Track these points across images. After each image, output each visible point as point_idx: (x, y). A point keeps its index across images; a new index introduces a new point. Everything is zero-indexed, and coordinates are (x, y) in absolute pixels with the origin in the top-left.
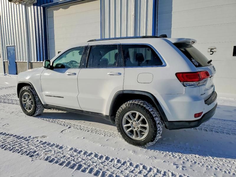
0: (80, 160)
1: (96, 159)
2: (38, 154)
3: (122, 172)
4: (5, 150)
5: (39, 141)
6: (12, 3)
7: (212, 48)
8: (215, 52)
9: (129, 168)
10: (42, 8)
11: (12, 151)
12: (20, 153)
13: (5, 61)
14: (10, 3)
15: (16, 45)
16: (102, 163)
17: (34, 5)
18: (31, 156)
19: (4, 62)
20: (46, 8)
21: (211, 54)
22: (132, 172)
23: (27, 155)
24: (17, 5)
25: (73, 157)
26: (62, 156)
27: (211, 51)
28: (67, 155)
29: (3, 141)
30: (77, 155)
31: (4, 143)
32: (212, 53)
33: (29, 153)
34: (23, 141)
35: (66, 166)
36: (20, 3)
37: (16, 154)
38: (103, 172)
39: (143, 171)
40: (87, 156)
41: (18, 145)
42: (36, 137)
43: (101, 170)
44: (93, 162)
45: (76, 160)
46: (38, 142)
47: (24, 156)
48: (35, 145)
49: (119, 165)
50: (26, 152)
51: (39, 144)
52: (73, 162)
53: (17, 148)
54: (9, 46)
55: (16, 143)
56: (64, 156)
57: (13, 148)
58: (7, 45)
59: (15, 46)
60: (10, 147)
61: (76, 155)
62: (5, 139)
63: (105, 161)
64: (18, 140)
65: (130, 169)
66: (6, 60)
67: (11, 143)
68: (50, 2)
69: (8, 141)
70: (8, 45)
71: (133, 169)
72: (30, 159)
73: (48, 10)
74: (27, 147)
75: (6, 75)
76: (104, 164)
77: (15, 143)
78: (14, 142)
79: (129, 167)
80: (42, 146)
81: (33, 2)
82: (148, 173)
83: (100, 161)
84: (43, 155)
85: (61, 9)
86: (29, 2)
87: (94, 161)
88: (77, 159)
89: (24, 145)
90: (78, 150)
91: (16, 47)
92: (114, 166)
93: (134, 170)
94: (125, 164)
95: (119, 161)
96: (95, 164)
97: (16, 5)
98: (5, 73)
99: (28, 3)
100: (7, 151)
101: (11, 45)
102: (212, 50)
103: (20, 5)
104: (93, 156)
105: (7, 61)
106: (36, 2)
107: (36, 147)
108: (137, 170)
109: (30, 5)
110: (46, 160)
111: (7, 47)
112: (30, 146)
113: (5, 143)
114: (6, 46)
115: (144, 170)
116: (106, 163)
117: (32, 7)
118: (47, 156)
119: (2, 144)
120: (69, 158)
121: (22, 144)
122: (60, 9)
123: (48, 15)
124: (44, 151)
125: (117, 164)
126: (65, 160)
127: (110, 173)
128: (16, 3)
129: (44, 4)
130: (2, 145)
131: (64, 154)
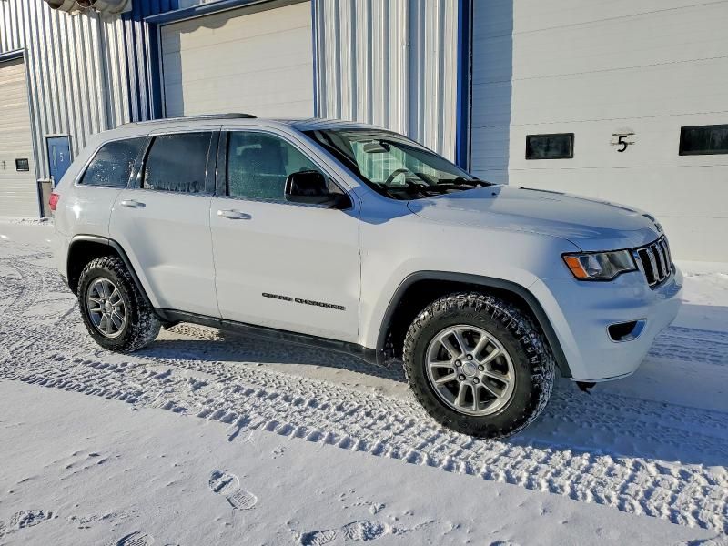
0: (247, 406)
1: (287, 404)
2: (146, 398)
3: (344, 427)
4: (67, 390)
5: (149, 373)
6: (61, 13)
7: (623, 133)
8: (631, 143)
9: (364, 420)
10: (146, 25)
11: (85, 392)
12: (105, 396)
13: (41, 180)
14: (53, 11)
15: (72, 133)
16: (300, 412)
17: (124, 18)
18: (132, 401)
19: (39, 183)
20: (158, 25)
21: (619, 151)
22: (369, 427)
23: (122, 399)
24: (76, 18)
25: (232, 402)
26: (205, 400)
27: (620, 142)
28: (217, 398)
29: (61, 373)
30: (241, 398)
31: (63, 377)
32: (622, 147)
33: (126, 396)
34: (109, 372)
35: (215, 418)
36: (83, 11)
37: (95, 398)
38: (300, 429)
39: (393, 425)
40: (265, 400)
41: (98, 381)
42: (140, 365)
43: (297, 424)
44: (279, 411)
45: (238, 407)
46: (146, 375)
47: (115, 402)
48: (139, 380)
49: (341, 414)
50: (119, 393)
51: (148, 379)
52: (229, 412)
53: (95, 386)
54: (55, 135)
55: (93, 377)
56: (211, 401)
57: (86, 387)
58: (48, 133)
59: (70, 136)
60: (79, 385)
61: (239, 397)
62: (64, 369)
63: (306, 409)
64: (97, 371)
65: (364, 422)
66: (45, 178)
67: (81, 376)
68: (171, 9)
69: (71, 374)
70: (51, 135)
71: (372, 421)
72: (130, 406)
73: (166, 32)
74: (120, 384)
75: (47, 220)
76: (304, 414)
77: (89, 376)
78: (86, 375)
79: (363, 418)
80: (156, 381)
81: (122, 9)
82: (405, 429)
83: (296, 408)
84: (159, 400)
85: (202, 28)
86: (111, 8)
87: (282, 409)
88: (242, 405)
89: (111, 381)
90: (243, 389)
91: (73, 139)
92: (327, 418)
93: (374, 424)
94: (356, 414)
95: (340, 408)
96: (283, 414)
97: (73, 17)
98: (42, 216)
99: (106, 13)
100: (73, 393)
101: (58, 134)
102: (623, 140)
103: (84, 17)
104: (279, 399)
105: (48, 180)
106: (129, 8)
107: (142, 384)
108: (382, 424)
109: (112, 17)
110: (168, 407)
111: (47, 138)
112: (126, 382)
113: (65, 377)
114: (45, 135)
115: (398, 424)
116: (310, 413)
117: (119, 22)
118: (168, 401)
119: (58, 379)
120: (222, 404)
121: (106, 378)
122: (198, 27)
123: (166, 44)
124: (161, 391)
125: (335, 415)
126: (212, 408)
127: (315, 430)
128: (73, 13)
129: (151, 14)
130: (60, 381)
131: (210, 398)
